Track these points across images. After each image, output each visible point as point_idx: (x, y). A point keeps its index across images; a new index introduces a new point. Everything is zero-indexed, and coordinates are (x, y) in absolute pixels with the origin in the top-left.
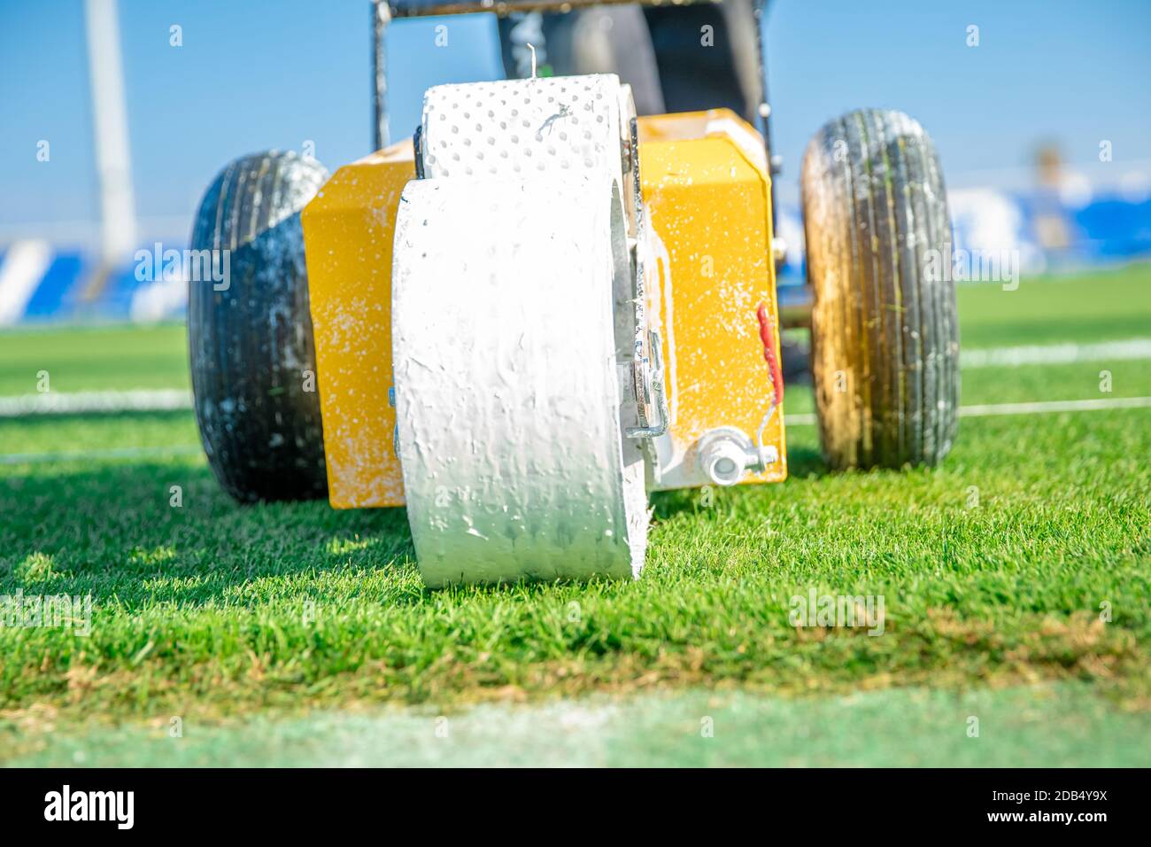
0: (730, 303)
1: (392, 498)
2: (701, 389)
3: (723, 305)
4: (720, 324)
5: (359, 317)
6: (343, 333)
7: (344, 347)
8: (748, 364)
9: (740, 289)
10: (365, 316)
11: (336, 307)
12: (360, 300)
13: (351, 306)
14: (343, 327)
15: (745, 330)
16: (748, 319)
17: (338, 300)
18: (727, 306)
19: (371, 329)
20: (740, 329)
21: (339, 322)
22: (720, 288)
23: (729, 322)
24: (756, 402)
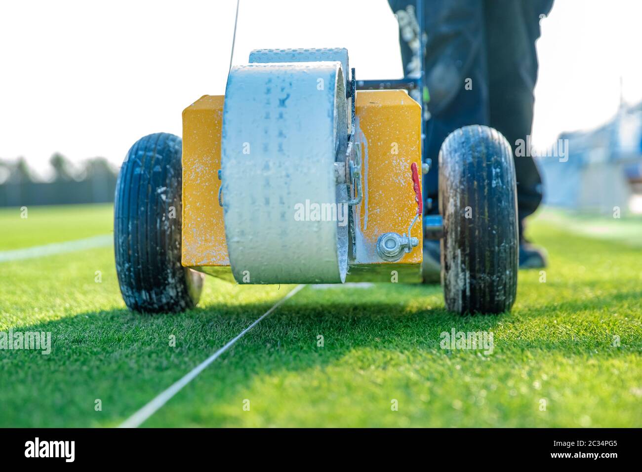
0: (398, 168)
1: (214, 261)
2: (380, 212)
3: (394, 169)
4: (392, 178)
5: (206, 166)
6: (197, 173)
7: (197, 180)
8: (406, 200)
9: (403, 161)
10: (209, 165)
11: (194, 160)
12: (207, 157)
13: (202, 159)
14: (197, 170)
15: (404, 182)
16: (407, 177)
17: (196, 156)
18: (396, 170)
19: (212, 172)
20: (402, 181)
21: (196, 167)
22: (393, 160)
23: (397, 177)
24: (409, 220)
